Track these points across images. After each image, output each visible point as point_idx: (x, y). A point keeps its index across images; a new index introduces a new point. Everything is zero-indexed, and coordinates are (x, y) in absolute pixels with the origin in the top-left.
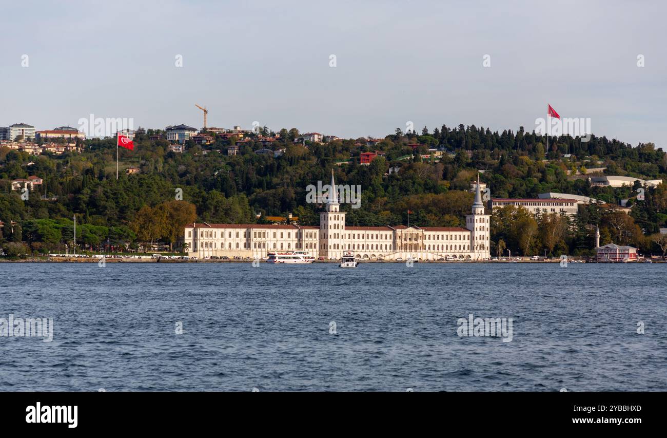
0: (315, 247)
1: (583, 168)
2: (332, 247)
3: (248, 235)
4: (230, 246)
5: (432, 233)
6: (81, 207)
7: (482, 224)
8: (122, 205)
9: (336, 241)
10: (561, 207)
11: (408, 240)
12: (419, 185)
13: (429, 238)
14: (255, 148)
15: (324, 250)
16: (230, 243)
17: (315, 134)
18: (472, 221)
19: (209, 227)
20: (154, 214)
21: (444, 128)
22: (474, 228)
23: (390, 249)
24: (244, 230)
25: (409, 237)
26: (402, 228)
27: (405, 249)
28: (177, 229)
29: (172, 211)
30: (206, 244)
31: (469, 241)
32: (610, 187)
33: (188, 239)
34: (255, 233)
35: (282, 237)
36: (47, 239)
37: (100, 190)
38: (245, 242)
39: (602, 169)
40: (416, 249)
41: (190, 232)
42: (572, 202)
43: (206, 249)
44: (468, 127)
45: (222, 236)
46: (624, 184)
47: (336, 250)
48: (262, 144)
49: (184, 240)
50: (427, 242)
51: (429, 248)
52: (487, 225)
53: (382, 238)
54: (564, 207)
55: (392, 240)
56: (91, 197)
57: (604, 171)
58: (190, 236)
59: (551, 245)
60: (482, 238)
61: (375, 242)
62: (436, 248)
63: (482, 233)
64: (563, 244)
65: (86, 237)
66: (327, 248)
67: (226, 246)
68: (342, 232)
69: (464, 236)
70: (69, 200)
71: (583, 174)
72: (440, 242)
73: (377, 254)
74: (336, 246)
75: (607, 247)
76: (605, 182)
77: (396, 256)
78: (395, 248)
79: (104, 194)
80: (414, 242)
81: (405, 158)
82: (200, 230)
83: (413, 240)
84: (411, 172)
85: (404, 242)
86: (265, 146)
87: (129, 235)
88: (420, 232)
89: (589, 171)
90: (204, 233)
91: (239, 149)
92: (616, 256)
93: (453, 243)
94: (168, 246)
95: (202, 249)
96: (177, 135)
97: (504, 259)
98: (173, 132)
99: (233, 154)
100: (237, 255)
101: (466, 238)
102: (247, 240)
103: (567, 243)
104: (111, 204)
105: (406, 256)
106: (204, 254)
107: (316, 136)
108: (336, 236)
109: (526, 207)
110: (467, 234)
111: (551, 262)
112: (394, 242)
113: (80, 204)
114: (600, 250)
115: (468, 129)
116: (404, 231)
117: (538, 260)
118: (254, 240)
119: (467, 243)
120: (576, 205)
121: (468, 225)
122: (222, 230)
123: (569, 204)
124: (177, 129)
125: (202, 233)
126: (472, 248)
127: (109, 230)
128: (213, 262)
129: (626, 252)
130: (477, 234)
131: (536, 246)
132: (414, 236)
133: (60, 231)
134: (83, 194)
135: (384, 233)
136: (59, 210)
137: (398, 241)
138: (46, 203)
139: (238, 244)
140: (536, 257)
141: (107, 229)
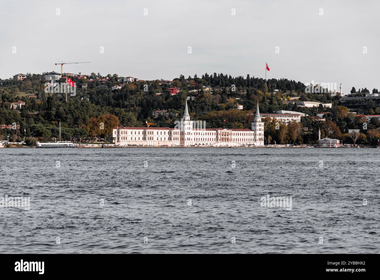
0: (178, 140)
1: (289, 97)
2: (187, 139)
3: (144, 133)
4: (135, 139)
5: (235, 132)
6: (52, 117)
7: (260, 127)
8: (75, 116)
9: (189, 136)
10: (292, 118)
11: (224, 136)
12: (209, 106)
13: (234, 135)
14: (97, 85)
15: (182, 141)
16: (135, 138)
17: (130, 77)
18: (255, 126)
19: (125, 129)
20: (98, 122)
21: (206, 74)
22: (256, 129)
23: (215, 140)
24: (142, 130)
25: (224, 134)
26: (221, 129)
27: (223, 140)
28: (109, 130)
29: (106, 120)
30: (124, 138)
31: (253, 136)
32: (306, 107)
33: (114, 135)
34: (148, 132)
35: (161, 134)
36: (45, 135)
37: (61, 108)
38: (143, 136)
39: (298, 98)
40: (228, 140)
41: (115, 132)
42: (298, 115)
43: (124, 141)
44: (219, 74)
45: (132, 133)
46: (314, 106)
47: (189, 141)
48: (100, 83)
49: (112, 136)
50: (233, 137)
51: (234, 140)
52: (263, 128)
53: (211, 135)
54: (294, 118)
55: (216, 136)
56: (56, 112)
57: (299, 98)
58: (115, 134)
59: (295, 138)
60: (260, 134)
61: (207, 137)
62: (237, 140)
63: (260, 132)
64: (300, 138)
65: (64, 134)
66: (184, 140)
67: (134, 139)
68: (192, 131)
69: (251, 134)
70: (44, 114)
71: (289, 100)
72: (239, 137)
73: (209, 143)
74: (189, 139)
75: (325, 140)
76: (303, 105)
77: (219, 144)
78: (217, 140)
79: (64, 111)
80: (227, 137)
81: (193, 91)
82: (121, 130)
83: (227, 136)
84: (203, 99)
85: (222, 137)
86: (102, 84)
87: (85, 133)
88: (230, 131)
89: (292, 99)
90: (123, 132)
91: (88, 85)
92: (330, 144)
93: (246, 137)
94: (103, 139)
95: (122, 141)
96: (51, 77)
97: (273, 146)
98: (49, 75)
99: (85, 88)
100: (141, 144)
101: (252, 134)
102: (144, 136)
103: (302, 138)
104: (69, 116)
105: (223, 144)
106: (123, 143)
107: (131, 78)
108: (189, 133)
109: (276, 118)
110: (252, 132)
111: (296, 148)
112: (217, 137)
113: (51, 116)
114: (321, 141)
115: (219, 75)
116: (222, 131)
117: (290, 146)
118: (148, 136)
119: (252, 137)
120: (300, 117)
121: (253, 128)
122: (132, 130)
123: (296, 116)
124: (51, 74)
125: (122, 132)
126: (255, 140)
127: (75, 130)
128: (130, 147)
129: (335, 142)
130: (258, 132)
131: (287, 139)
132: (227, 134)
133: (50, 131)
134: (52, 111)
135: (212, 132)
136: (40, 119)
137: (219, 136)
138: (32, 116)
139: (139, 138)
140: (288, 145)
141: (74, 130)
